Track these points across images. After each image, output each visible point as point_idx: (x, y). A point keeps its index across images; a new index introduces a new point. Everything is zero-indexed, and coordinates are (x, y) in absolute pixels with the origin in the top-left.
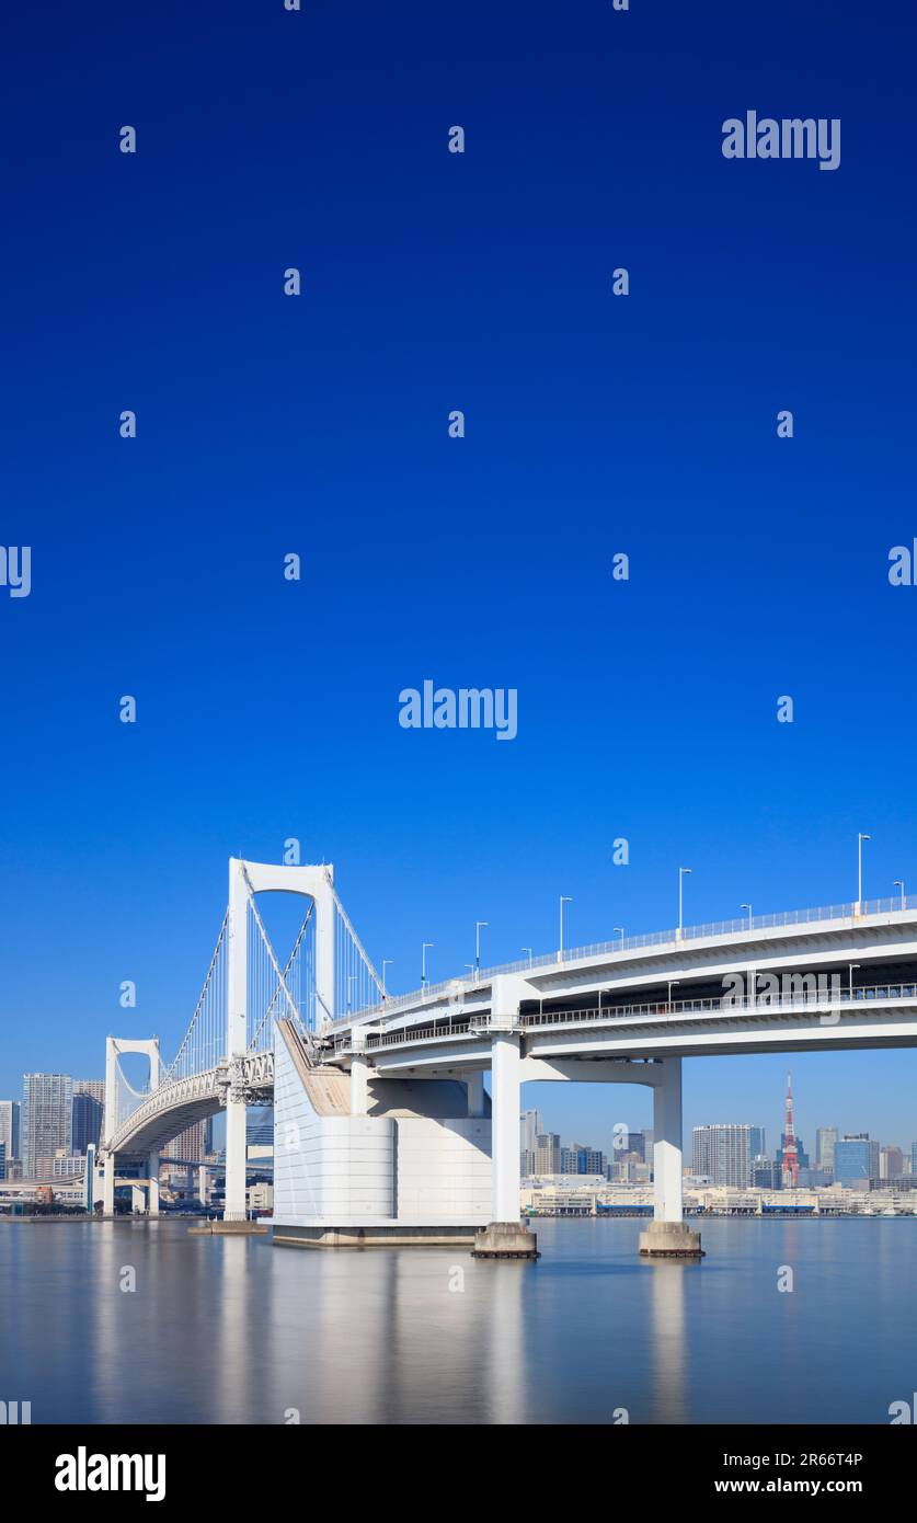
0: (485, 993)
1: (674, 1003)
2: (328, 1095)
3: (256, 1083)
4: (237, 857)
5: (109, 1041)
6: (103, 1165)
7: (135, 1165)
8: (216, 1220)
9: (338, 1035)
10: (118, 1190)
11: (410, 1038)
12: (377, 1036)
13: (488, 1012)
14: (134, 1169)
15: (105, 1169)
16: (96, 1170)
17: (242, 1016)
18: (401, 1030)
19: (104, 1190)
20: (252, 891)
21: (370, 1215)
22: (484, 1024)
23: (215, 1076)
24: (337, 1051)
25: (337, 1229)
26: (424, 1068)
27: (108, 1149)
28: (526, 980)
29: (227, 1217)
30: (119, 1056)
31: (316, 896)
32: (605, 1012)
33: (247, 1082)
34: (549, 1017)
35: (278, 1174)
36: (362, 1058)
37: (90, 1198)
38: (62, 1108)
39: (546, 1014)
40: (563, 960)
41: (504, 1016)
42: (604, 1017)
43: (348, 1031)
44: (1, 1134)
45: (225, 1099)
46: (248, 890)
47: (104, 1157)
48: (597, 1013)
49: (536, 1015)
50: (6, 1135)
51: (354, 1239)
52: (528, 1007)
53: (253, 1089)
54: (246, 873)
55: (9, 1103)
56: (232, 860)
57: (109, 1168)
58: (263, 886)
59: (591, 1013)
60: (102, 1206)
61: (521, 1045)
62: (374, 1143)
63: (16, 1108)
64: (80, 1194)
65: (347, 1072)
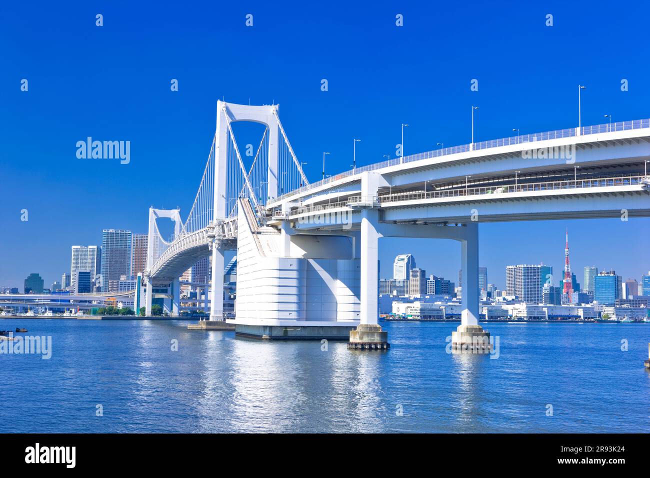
0: (358, 182)
1: (469, 189)
2: (268, 245)
3: (229, 236)
4: (222, 100)
5: (151, 210)
6: (145, 285)
7: (165, 286)
8: (204, 320)
9: (275, 208)
10: (155, 301)
11: (315, 209)
12: (297, 208)
13: (360, 194)
14: (165, 288)
15: (147, 288)
16: (142, 288)
17: (223, 196)
18: (310, 205)
19: (146, 303)
20: (231, 121)
21: (291, 319)
22: (356, 201)
23: (207, 232)
24: (273, 218)
25: (271, 327)
26: (326, 228)
27: (148, 276)
28: (381, 175)
29: (211, 319)
30: (156, 219)
31: (269, 124)
32: (428, 195)
33: (225, 236)
34: (395, 197)
35: (238, 293)
36: (288, 222)
37: (138, 305)
38: (125, 250)
39: (393, 195)
40: (403, 162)
41: (368, 196)
42: (427, 198)
43: (281, 206)
44: (89, 266)
45: (212, 246)
46: (228, 120)
47: (146, 281)
48: (423, 195)
49: (387, 196)
50: (93, 266)
51: (280, 333)
52: (383, 191)
53: (228, 240)
54: (227, 108)
55: (95, 247)
56: (219, 102)
57: (149, 287)
58: (238, 117)
59: (419, 195)
60: (144, 311)
61: (379, 214)
62: (294, 274)
63: (99, 250)
64: (132, 303)
65: (279, 230)
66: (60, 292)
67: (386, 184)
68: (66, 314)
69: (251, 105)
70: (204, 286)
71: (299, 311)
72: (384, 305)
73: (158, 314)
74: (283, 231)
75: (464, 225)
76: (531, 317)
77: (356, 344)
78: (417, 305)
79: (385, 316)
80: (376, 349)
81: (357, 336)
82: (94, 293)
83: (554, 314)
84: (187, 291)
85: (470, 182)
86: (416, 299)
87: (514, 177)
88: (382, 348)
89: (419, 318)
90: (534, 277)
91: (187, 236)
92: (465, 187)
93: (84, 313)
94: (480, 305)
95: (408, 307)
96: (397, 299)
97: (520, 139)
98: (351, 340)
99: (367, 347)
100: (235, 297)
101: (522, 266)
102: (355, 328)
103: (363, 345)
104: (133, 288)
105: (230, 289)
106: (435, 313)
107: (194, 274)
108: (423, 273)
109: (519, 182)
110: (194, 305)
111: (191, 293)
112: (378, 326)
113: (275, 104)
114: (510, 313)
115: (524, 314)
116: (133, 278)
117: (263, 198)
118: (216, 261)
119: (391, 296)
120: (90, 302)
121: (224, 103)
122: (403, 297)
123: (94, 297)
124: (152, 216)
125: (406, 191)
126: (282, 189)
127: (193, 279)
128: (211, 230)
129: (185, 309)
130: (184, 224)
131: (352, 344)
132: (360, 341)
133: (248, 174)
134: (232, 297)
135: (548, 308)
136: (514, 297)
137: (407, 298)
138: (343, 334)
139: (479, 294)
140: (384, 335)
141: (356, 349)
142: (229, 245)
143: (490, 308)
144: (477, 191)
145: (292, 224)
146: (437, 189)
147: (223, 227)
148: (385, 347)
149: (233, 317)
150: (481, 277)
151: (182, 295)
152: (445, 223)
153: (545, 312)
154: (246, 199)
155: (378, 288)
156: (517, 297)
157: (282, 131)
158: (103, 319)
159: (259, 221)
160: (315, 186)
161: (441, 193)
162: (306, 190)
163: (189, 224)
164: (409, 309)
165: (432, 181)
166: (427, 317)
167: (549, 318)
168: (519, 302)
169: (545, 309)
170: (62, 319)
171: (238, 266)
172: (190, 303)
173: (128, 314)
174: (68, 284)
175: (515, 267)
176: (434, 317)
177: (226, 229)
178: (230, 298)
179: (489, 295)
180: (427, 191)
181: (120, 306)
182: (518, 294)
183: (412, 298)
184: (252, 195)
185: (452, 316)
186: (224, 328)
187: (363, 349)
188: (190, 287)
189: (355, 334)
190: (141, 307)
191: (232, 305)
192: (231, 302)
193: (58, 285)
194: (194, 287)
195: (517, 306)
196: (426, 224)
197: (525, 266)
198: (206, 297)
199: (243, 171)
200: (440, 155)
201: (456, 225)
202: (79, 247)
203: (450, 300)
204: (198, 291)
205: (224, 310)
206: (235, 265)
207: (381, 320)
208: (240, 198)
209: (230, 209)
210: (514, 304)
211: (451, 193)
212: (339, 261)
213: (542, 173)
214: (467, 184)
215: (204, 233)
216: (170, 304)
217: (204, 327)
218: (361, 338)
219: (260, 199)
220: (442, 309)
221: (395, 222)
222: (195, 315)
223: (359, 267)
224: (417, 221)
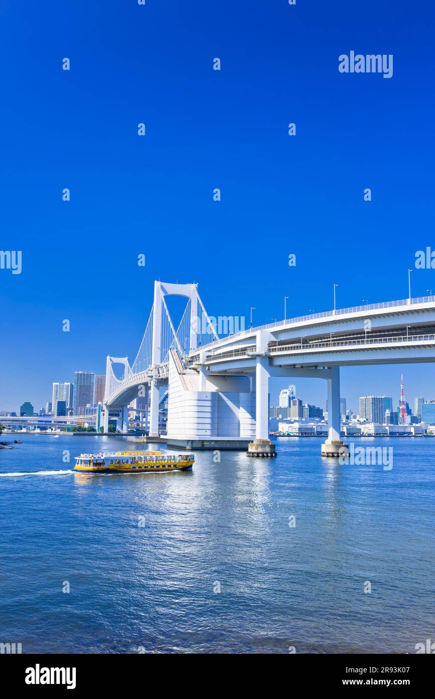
0: (254, 337)
1: (333, 342)
2: (190, 382)
3: (162, 376)
4: (158, 281)
5: (108, 358)
6: (104, 411)
7: (118, 411)
8: (145, 436)
9: (196, 356)
10: (110, 422)
11: (224, 357)
12: (211, 356)
13: (255, 346)
14: (117, 413)
15: (105, 413)
16: (102, 413)
17: (159, 348)
18: (220, 354)
19: (105, 424)
20: (164, 295)
21: (207, 435)
22: (252, 351)
23: (147, 373)
24: (194, 363)
25: (192, 441)
26: (231, 371)
27: (106, 404)
28: (271, 333)
29: (150, 435)
30: (112, 364)
31: (191, 297)
32: (303, 347)
33: (160, 376)
34: (280, 348)
35: (169, 416)
36: (204, 366)
37: (99, 425)
38: (90, 386)
39: (279, 347)
40: (286, 324)
41: (261, 348)
42: (303, 349)
43: (199, 354)
44: (65, 397)
45: (150, 383)
46: (162, 294)
47: (104, 408)
48: (300, 347)
49: (275, 347)
50: (67, 397)
51: (199, 445)
52: (272, 344)
53: (162, 379)
54: (162, 287)
55: (69, 384)
56: (156, 282)
57: (107, 412)
58: (170, 292)
59: (297, 347)
60: (103, 429)
61: (269, 361)
62: (209, 403)
63: (72, 386)
64: (95, 424)
65: (198, 372)
66: (45, 415)
67: (274, 339)
68: (49, 431)
69: (178, 284)
70: (145, 412)
71: (212, 430)
72: (272, 426)
73: (113, 432)
74: (201, 372)
75: (329, 368)
76: (377, 434)
77: (253, 453)
78: (297, 425)
79: (273, 433)
80: (268, 456)
81: (254, 448)
82: (68, 416)
83: (394, 431)
84: (133, 414)
85: (333, 337)
86: (295, 421)
87: (364, 334)
88: (272, 456)
89: (298, 434)
90: (379, 405)
91: (133, 376)
92: (329, 341)
93: (61, 430)
94: (341, 425)
95: (290, 427)
96: (282, 421)
97: (368, 307)
98: (250, 450)
99: (261, 455)
100: (167, 419)
101: (370, 397)
102: (252, 442)
103: (258, 454)
104: (95, 413)
105: (164, 413)
106: (309, 431)
107: (138, 403)
108: (300, 402)
109: (368, 337)
110: (138, 425)
111: (136, 417)
112: (269, 440)
113: (195, 283)
114: (362, 431)
115: (372, 432)
116: (95, 406)
117: (186, 349)
118: (153, 394)
119: (278, 419)
120: (65, 422)
121: (159, 282)
122: (286, 419)
123: (69, 419)
124: (108, 362)
125: (288, 344)
126: (200, 343)
127: (138, 406)
128: (150, 372)
129: (132, 428)
130: (131, 367)
131: (250, 453)
132: (256, 451)
133: (176, 332)
134: (165, 419)
135: (390, 427)
136: (365, 419)
137: (289, 421)
138: (244, 446)
139: (340, 417)
140: (273, 447)
141: (253, 456)
142: (163, 383)
143: (348, 427)
144: (338, 343)
145: (207, 368)
146: (310, 342)
147: (158, 370)
148: (274, 455)
149: (166, 434)
150: (342, 405)
151: (130, 418)
152: (316, 367)
153: (387, 430)
154: (175, 350)
155: (269, 413)
156: (367, 420)
157: (200, 302)
158: (74, 435)
159: (184, 365)
160: (224, 341)
161: (313, 345)
162: (217, 343)
163: (134, 368)
164: (291, 428)
165: (307, 337)
166: (304, 433)
167: (390, 434)
168: (369, 423)
169: (387, 428)
170: (46, 434)
171: (170, 397)
172: (135, 423)
173: (91, 431)
174: (50, 410)
175: (365, 397)
176: (308, 433)
177: (160, 371)
178: (163, 421)
179: (348, 418)
180: (303, 343)
181: (86, 425)
182: (368, 417)
183: (292, 420)
184: (179, 347)
185: (321, 433)
186: (159, 441)
187: (258, 456)
188: (135, 412)
189: (252, 446)
190: (101, 426)
191: (165, 425)
192: (164, 423)
193: (43, 411)
194: (138, 412)
195: (367, 425)
196: (302, 367)
197: (373, 397)
198: (147, 420)
199: (173, 330)
200: (312, 318)
201: (324, 368)
202: (58, 384)
203: (319, 422)
204: (141, 415)
205: (159, 429)
206: (167, 397)
207: (271, 436)
208: (171, 349)
209: (164, 357)
210: (365, 424)
211: (320, 345)
212: (240, 394)
213: (384, 331)
214: (331, 339)
215: (145, 374)
216: (121, 424)
217: (145, 440)
218: (257, 449)
219: (185, 350)
220: (314, 428)
221: (280, 366)
222: (138, 432)
223: (255, 398)
224: (296, 365)
